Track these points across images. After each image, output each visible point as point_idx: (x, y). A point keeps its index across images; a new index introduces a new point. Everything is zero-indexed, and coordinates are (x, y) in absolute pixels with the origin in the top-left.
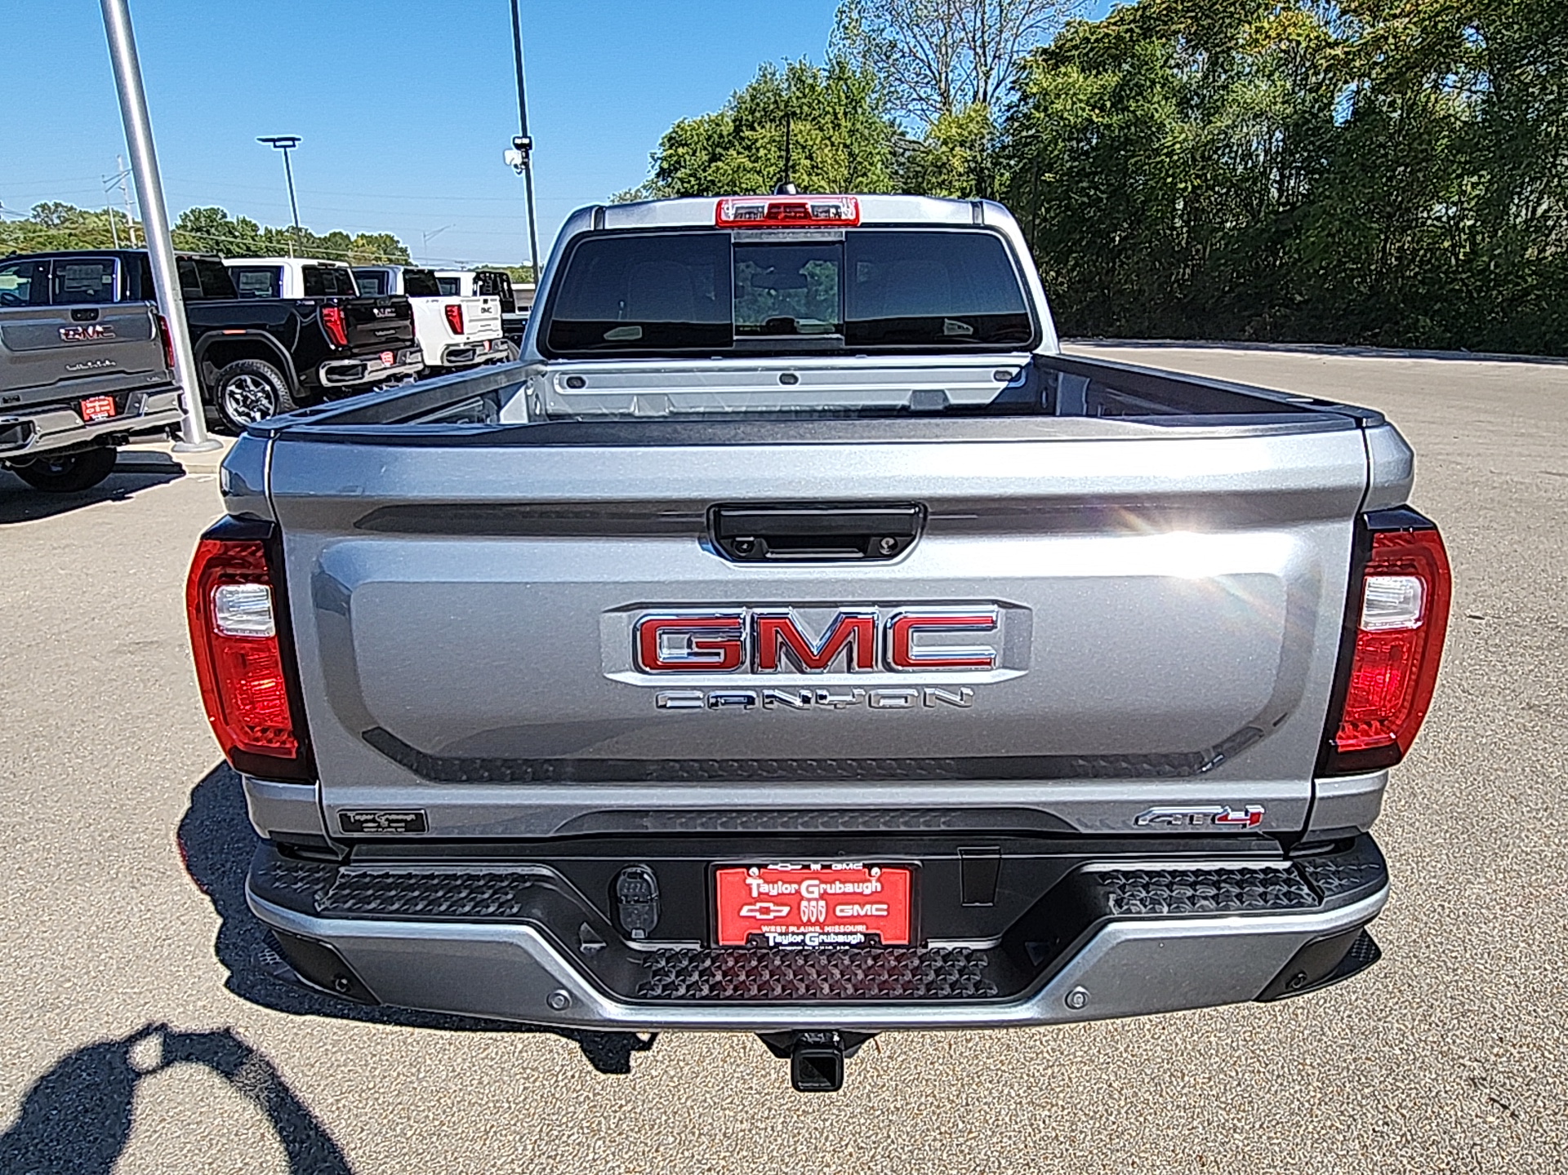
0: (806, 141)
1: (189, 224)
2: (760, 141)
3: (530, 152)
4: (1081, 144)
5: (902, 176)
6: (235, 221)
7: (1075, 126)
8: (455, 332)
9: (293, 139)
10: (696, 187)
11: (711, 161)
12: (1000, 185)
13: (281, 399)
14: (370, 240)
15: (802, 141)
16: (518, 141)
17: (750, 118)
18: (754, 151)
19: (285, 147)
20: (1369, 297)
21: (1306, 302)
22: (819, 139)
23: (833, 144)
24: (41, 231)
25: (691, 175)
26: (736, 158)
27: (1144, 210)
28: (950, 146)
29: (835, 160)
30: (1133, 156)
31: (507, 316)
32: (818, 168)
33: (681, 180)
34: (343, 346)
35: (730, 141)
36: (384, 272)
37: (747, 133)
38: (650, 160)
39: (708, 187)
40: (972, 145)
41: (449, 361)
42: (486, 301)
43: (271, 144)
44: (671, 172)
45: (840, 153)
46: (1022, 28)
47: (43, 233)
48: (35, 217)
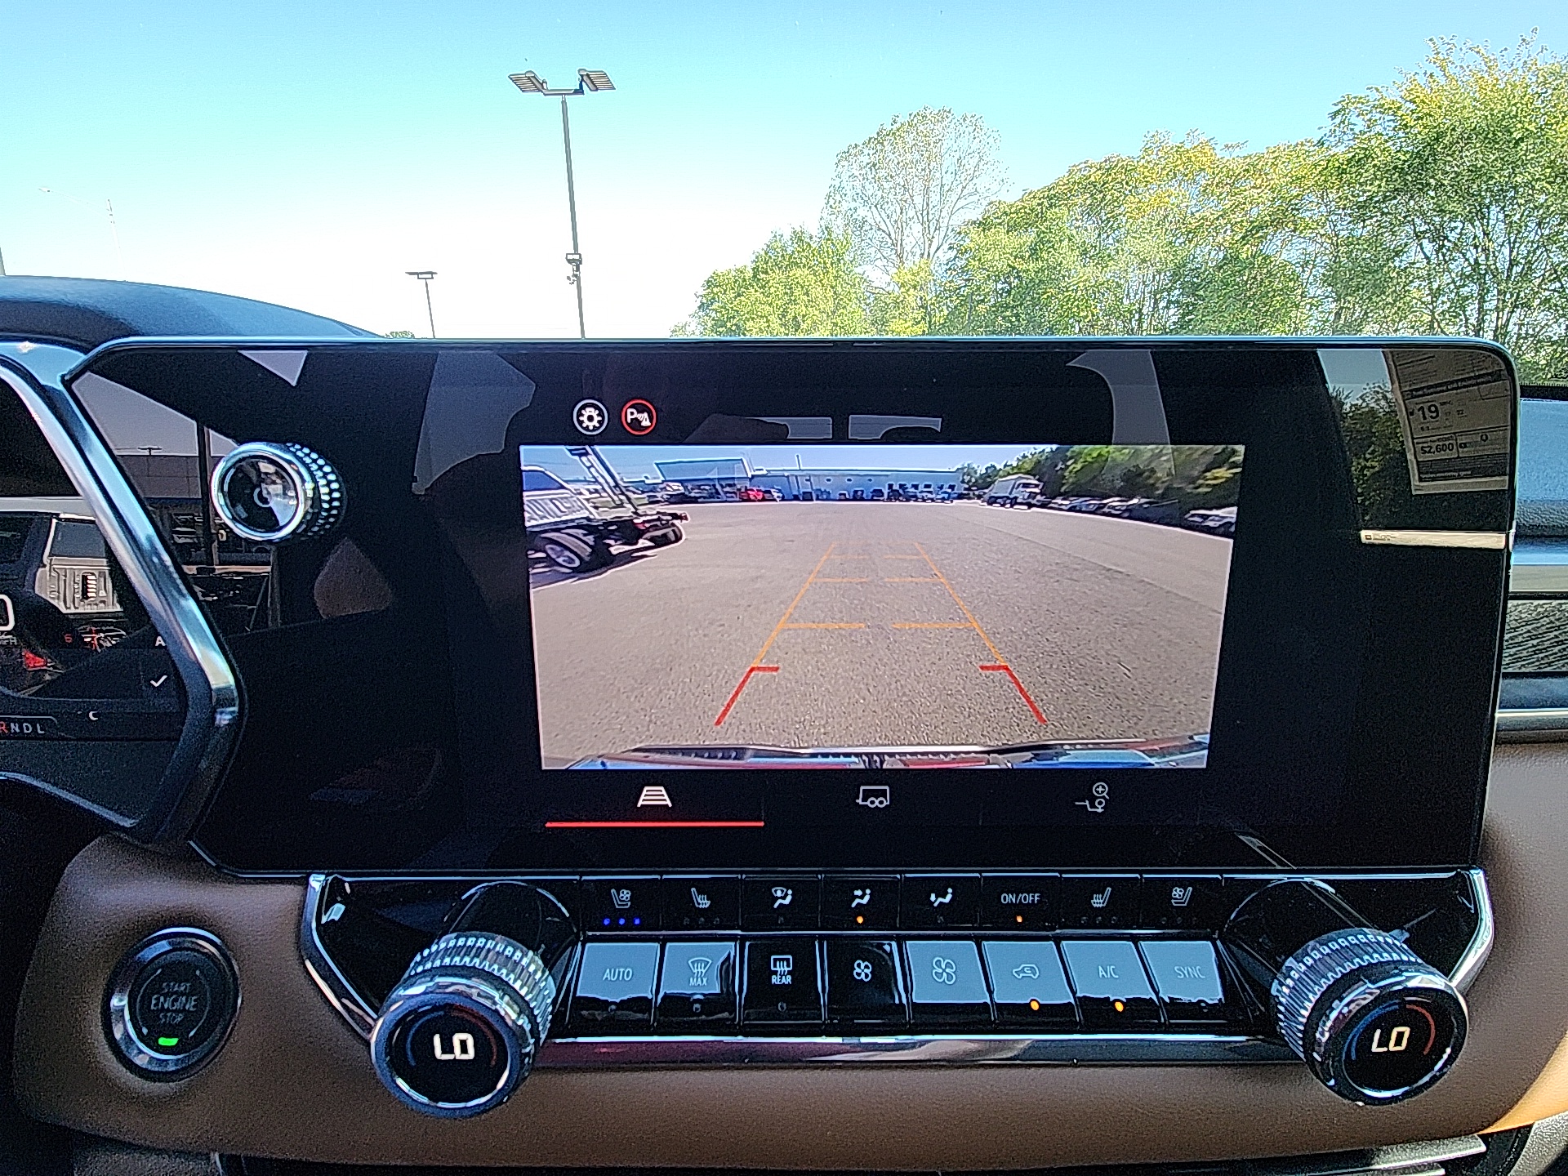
0: (804, 283)
2: (772, 282)
5: (871, 311)
9: (432, 273)
11: (737, 297)
15: (801, 282)
16: (570, 257)
17: (765, 266)
18: (767, 289)
19: (426, 279)
22: (813, 281)
23: (823, 285)
28: (907, 288)
29: (825, 297)
32: (812, 302)
33: (716, 311)
37: (762, 277)
44: (707, 305)
45: (828, 291)
46: (956, 208)
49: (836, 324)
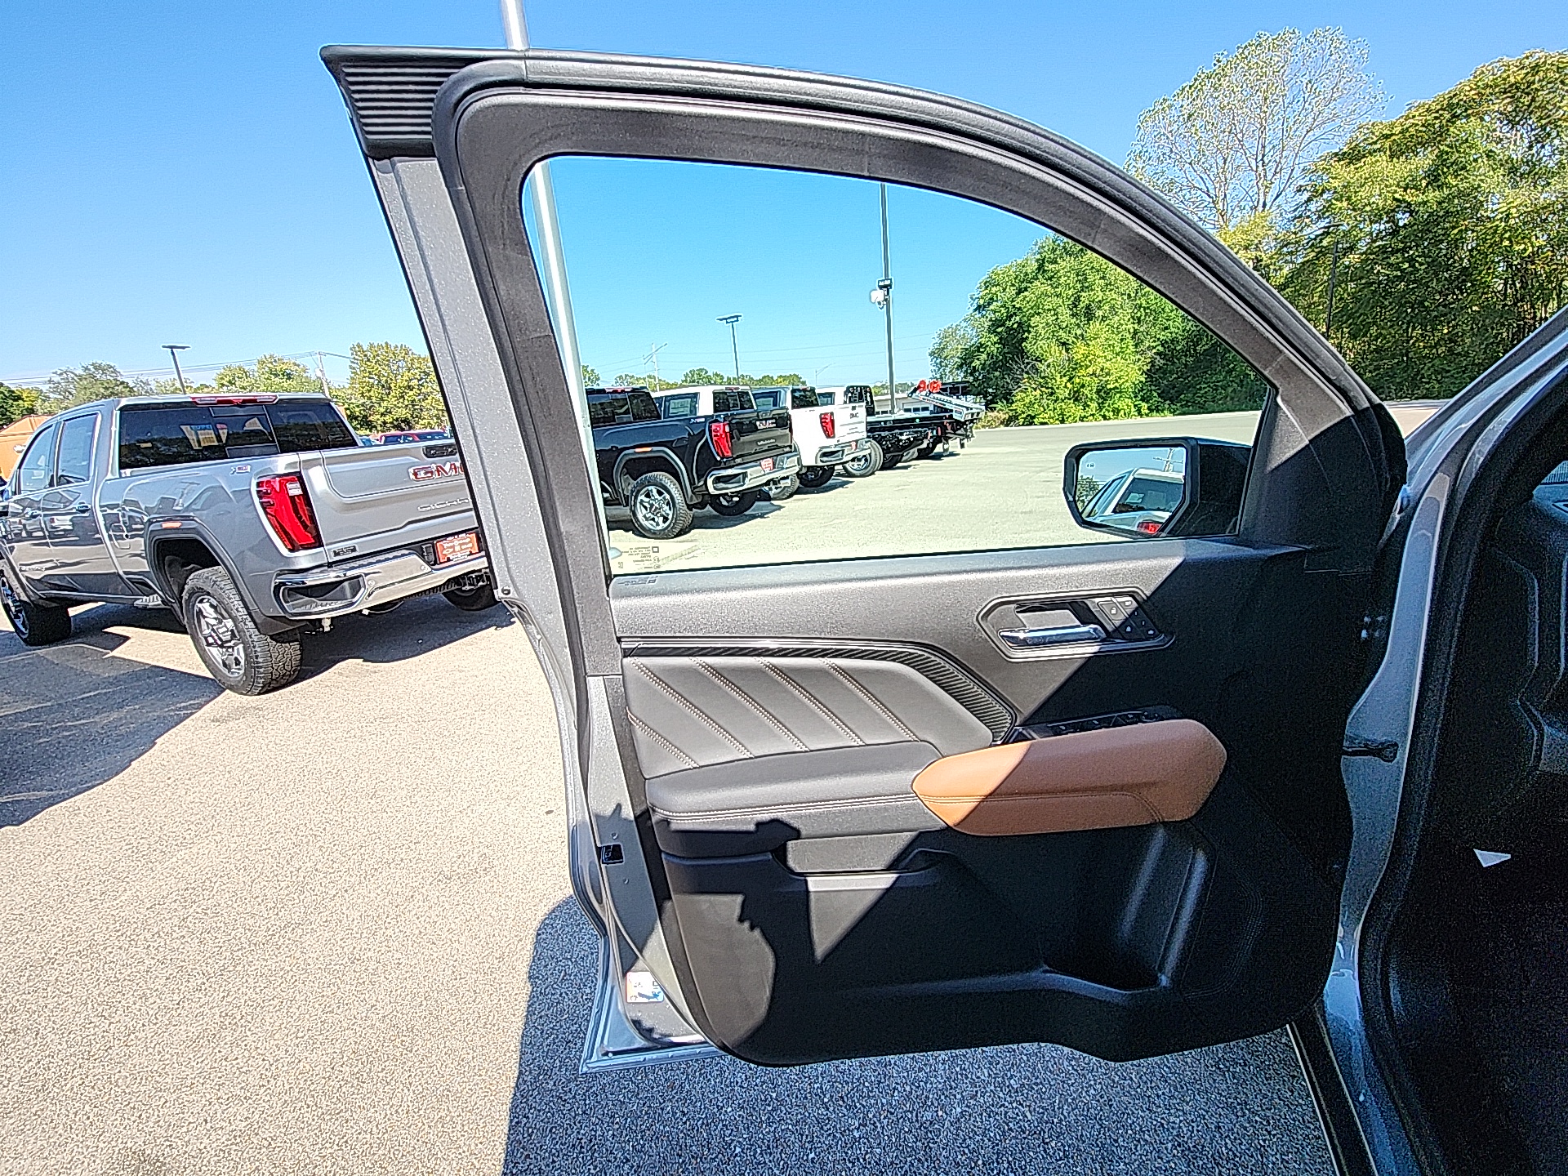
8: (828, 436)
9: (737, 317)
10: (1005, 315)
11: (1018, 294)
13: (677, 506)
16: (882, 284)
19: (732, 322)
26: (1040, 287)
31: (871, 419)
33: (994, 312)
34: (727, 457)
37: (1050, 267)
39: (1016, 313)
40: (1258, 247)
41: (822, 461)
42: (854, 408)
43: (726, 321)
44: (985, 307)
46: (1303, 145)
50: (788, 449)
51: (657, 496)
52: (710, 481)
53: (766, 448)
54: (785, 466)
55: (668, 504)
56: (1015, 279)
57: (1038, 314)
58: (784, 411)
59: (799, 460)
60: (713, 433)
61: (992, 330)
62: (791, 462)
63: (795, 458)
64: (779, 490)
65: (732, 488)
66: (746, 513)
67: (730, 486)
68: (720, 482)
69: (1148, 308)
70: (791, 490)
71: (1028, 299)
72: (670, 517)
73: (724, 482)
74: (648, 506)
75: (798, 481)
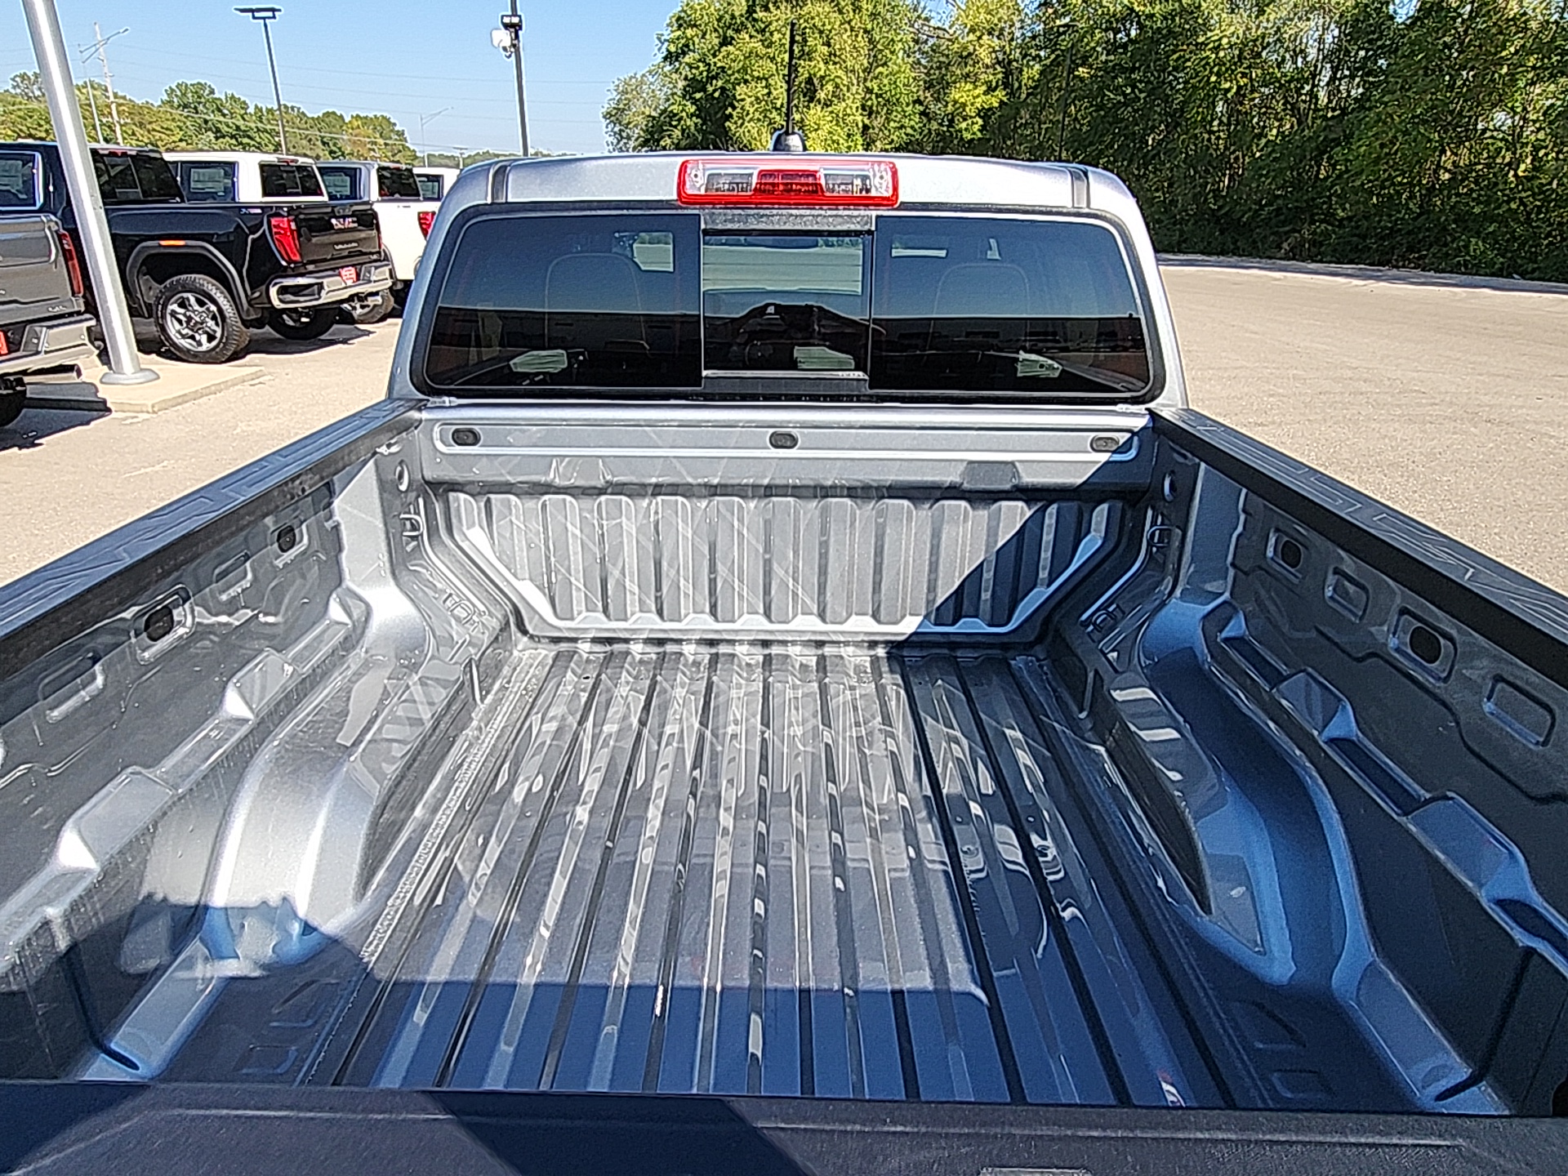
0: (824, 25)
1: (175, 100)
2: (775, 24)
3: (520, 33)
4: (1119, 36)
5: (925, 67)
6: (223, 98)
7: (1114, 16)
9: (273, 10)
10: (705, 74)
11: (722, 45)
12: (1029, 78)
13: (228, 321)
14: (365, 120)
16: (506, 20)
18: (767, 34)
19: (264, 18)
20: (1419, 215)
21: (1350, 219)
22: (838, 23)
23: (852, 30)
24: (20, 103)
25: (700, 61)
26: (748, 42)
27: (1183, 112)
28: (978, 34)
29: (854, 47)
30: (1174, 52)
32: (835, 55)
33: (690, 67)
34: (295, 262)
35: (742, 23)
36: (355, 169)
38: (657, 42)
39: (717, 74)
40: (1002, 34)
43: (250, 14)
44: (677, 56)
45: (859, 39)
47: (22, 107)
48: (14, 87)
49: (869, 91)
50: (375, 257)
51: (197, 307)
52: (273, 291)
53: (346, 253)
54: (373, 278)
55: (214, 318)
56: (719, 20)
57: (746, 82)
58: (368, 207)
59: (392, 273)
60: (274, 230)
61: (687, 94)
62: (380, 273)
63: (386, 269)
64: (367, 310)
65: (304, 302)
66: (322, 337)
67: (302, 299)
68: (287, 293)
69: (881, 96)
70: (382, 311)
71: (732, 56)
72: (218, 335)
73: (294, 294)
74: (184, 319)
75: (392, 299)
